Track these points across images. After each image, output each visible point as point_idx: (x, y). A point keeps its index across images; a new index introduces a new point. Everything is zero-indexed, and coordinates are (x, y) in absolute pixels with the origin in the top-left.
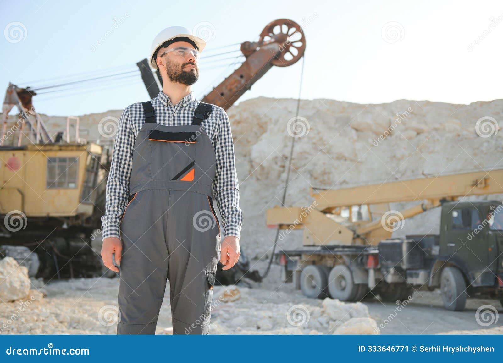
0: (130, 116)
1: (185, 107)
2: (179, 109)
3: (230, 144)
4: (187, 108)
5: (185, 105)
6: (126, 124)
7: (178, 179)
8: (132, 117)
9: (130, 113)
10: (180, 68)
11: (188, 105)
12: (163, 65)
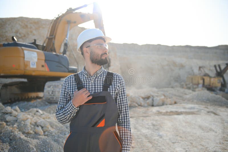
0: (67, 84)
1: (98, 77)
2: (94, 78)
3: (126, 101)
4: (100, 78)
5: (98, 76)
6: (65, 89)
7: (95, 126)
8: (68, 85)
9: (67, 82)
10: (100, 56)
11: (100, 75)
12: (88, 53)
